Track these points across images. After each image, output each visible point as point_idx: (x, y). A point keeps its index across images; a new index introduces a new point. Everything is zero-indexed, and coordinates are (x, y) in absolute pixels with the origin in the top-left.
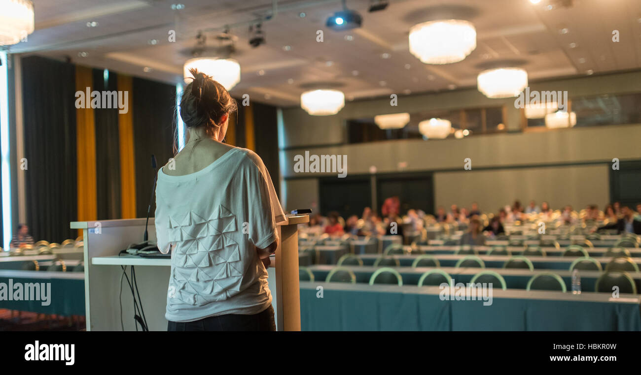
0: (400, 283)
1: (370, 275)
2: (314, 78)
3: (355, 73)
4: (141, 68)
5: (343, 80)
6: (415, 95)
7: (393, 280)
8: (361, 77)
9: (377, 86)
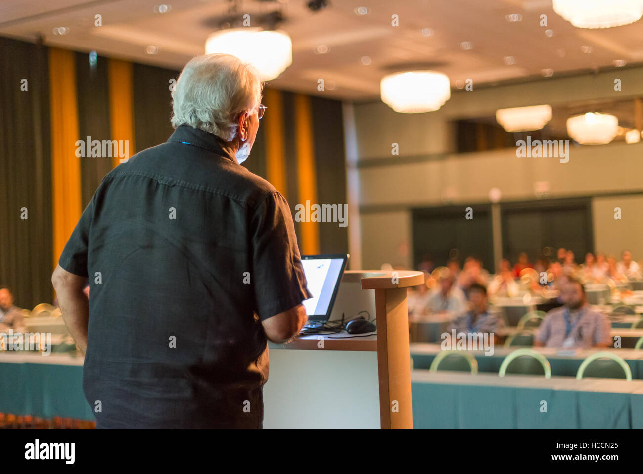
0: (548, 372)
1: (501, 360)
2: (401, 55)
3: (466, 45)
4: (143, 48)
5: (447, 57)
6: (560, 77)
7: (536, 369)
8: (477, 51)
9: (502, 64)
